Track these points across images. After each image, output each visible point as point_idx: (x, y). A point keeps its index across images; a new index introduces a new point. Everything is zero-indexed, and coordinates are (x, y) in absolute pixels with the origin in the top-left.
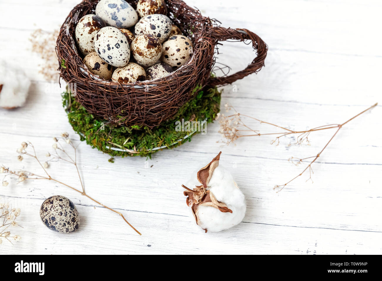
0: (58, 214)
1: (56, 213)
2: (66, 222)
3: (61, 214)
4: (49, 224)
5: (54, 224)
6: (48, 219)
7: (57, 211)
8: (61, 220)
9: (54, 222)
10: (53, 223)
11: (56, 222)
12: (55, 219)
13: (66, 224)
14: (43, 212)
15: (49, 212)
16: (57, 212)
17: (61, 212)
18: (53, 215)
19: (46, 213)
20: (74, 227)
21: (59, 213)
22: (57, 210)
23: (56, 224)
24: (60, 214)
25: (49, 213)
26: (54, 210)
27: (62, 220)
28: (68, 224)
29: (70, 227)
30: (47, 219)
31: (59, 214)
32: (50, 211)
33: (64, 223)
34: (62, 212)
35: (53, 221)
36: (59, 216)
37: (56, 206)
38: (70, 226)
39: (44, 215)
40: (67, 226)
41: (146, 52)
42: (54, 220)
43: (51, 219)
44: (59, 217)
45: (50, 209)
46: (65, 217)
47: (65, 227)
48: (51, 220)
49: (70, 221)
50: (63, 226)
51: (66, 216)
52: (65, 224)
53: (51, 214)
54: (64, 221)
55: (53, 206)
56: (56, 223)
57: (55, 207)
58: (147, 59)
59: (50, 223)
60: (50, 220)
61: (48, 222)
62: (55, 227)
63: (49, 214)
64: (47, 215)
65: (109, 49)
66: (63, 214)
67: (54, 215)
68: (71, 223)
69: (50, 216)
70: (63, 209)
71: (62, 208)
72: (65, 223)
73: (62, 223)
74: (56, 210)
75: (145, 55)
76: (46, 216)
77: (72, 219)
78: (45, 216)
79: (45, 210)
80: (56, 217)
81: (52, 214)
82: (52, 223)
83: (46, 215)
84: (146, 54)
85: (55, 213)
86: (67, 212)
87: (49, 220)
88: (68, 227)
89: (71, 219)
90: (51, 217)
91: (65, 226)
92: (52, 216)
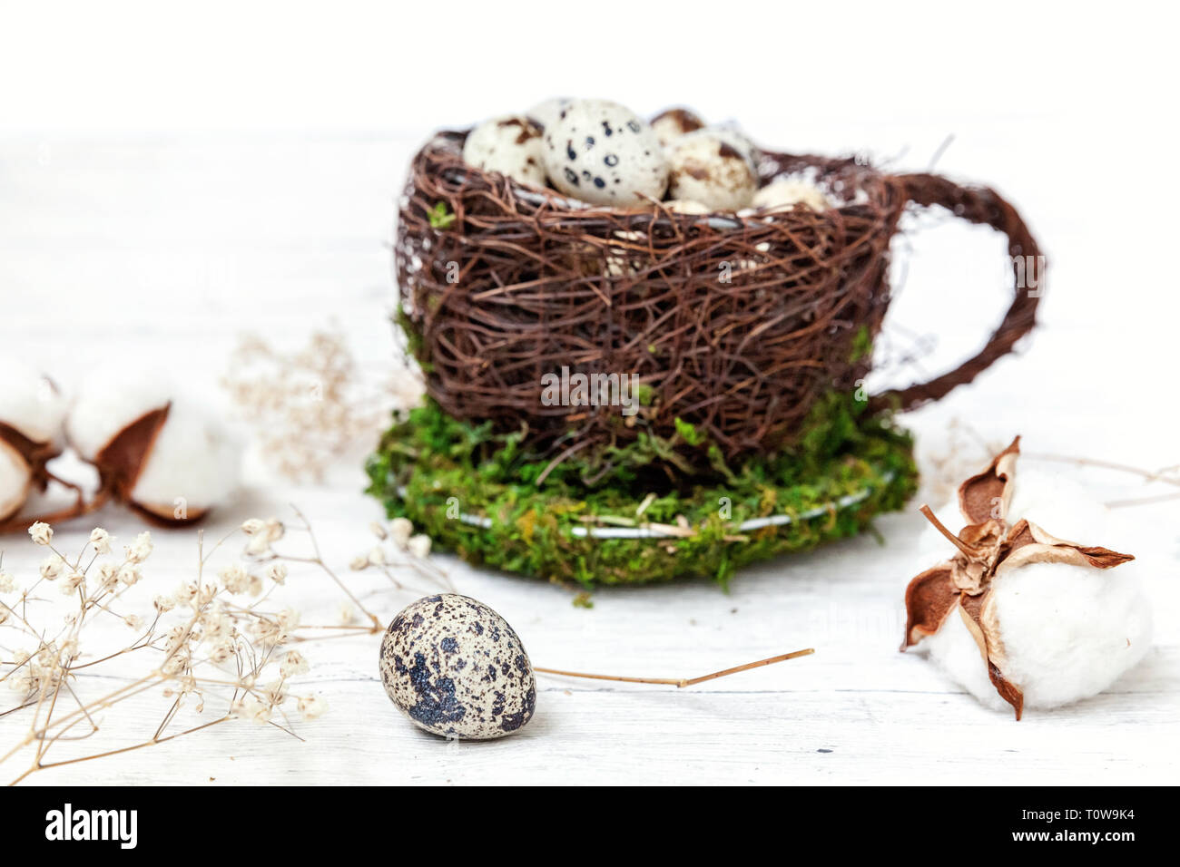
0: (466, 627)
1: (461, 625)
2: (498, 662)
3: (480, 630)
4: (432, 670)
5: (452, 667)
6: (429, 651)
7: (462, 619)
8: (478, 652)
9: (453, 661)
10: (449, 664)
11: (460, 660)
12: (456, 645)
13: (499, 668)
14: (404, 634)
15: (431, 623)
16: (463, 623)
17: (477, 623)
18: (448, 631)
19: (419, 630)
20: (524, 696)
21: (471, 624)
22: (461, 616)
23: (462, 667)
24: (474, 629)
25: (430, 627)
26: (450, 616)
27: (482, 652)
28: (504, 672)
29: (509, 691)
30: (422, 651)
31: (470, 628)
32: (434, 619)
33: (491, 667)
34: (481, 623)
35: (447, 657)
36: (470, 635)
37: (455, 605)
38: (512, 685)
39: (409, 640)
40: (501, 679)
41: (717, 167)
42: (454, 652)
43: (438, 648)
44: (473, 640)
45: (435, 614)
46: (494, 644)
47: (492, 684)
48: (441, 651)
49: (511, 664)
50: (487, 678)
51: (496, 640)
52: (495, 670)
53: (440, 628)
54: (492, 656)
55: (445, 605)
56: (461, 664)
57: (451, 606)
58: (719, 191)
59: (436, 665)
60: (437, 653)
61: (428, 663)
62: (456, 683)
63: (430, 631)
64: (424, 637)
65: (609, 132)
66: (485, 632)
67: (453, 630)
68: (514, 673)
69: (434, 638)
70: (484, 616)
71: (479, 613)
72: (496, 666)
73: (485, 663)
74: (457, 616)
75: (713, 174)
76: (417, 642)
77: (518, 657)
78: (412, 644)
79: (409, 624)
80: (459, 640)
81: (445, 628)
82: (443, 663)
83: (420, 637)
84: (719, 174)
85: (454, 624)
86: (497, 629)
87: (432, 654)
88: (504, 687)
89: (514, 657)
90: (439, 640)
91: (495, 679)
92: (444, 634)
